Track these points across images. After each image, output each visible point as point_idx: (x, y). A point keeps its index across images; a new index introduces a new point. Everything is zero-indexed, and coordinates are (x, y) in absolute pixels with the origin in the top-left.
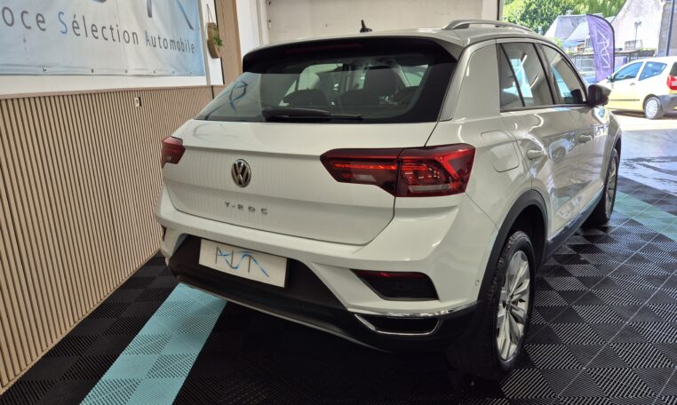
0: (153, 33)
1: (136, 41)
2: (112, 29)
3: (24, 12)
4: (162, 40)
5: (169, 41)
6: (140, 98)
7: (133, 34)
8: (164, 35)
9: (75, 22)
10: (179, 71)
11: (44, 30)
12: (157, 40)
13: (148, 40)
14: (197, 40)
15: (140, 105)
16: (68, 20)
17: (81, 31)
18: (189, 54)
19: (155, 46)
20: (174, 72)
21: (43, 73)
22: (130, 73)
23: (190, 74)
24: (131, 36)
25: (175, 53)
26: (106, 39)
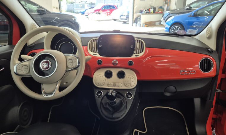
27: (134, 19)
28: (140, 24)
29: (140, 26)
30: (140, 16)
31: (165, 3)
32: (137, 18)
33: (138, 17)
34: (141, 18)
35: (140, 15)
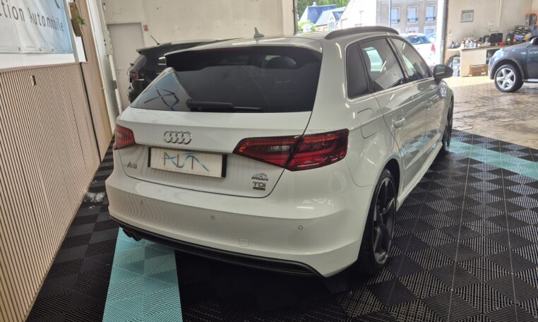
0: (34, 11)
1: (23, 19)
2: (3, 4)
4: (40, 17)
5: (46, 19)
6: (33, 77)
7: (20, 10)
8: (42, 13)
10: (56, 48)
12: (37, 17)
13: (31, 17)
14: (64, 19)
15: (35, 84)
18: (60, 32)
19: (36, 23)
20: (53, 50)
22: (23, 51)
23: (64, 52)
24: (18, 11)
25: (51, 30)
27: (446, 62)
28: (459, 72)
29: (459, 75)
30: (458, 55)
31: (528, 21)
32: (451, 59)
33: (456, 56)
34: (461, 58)
35: (459, 52)
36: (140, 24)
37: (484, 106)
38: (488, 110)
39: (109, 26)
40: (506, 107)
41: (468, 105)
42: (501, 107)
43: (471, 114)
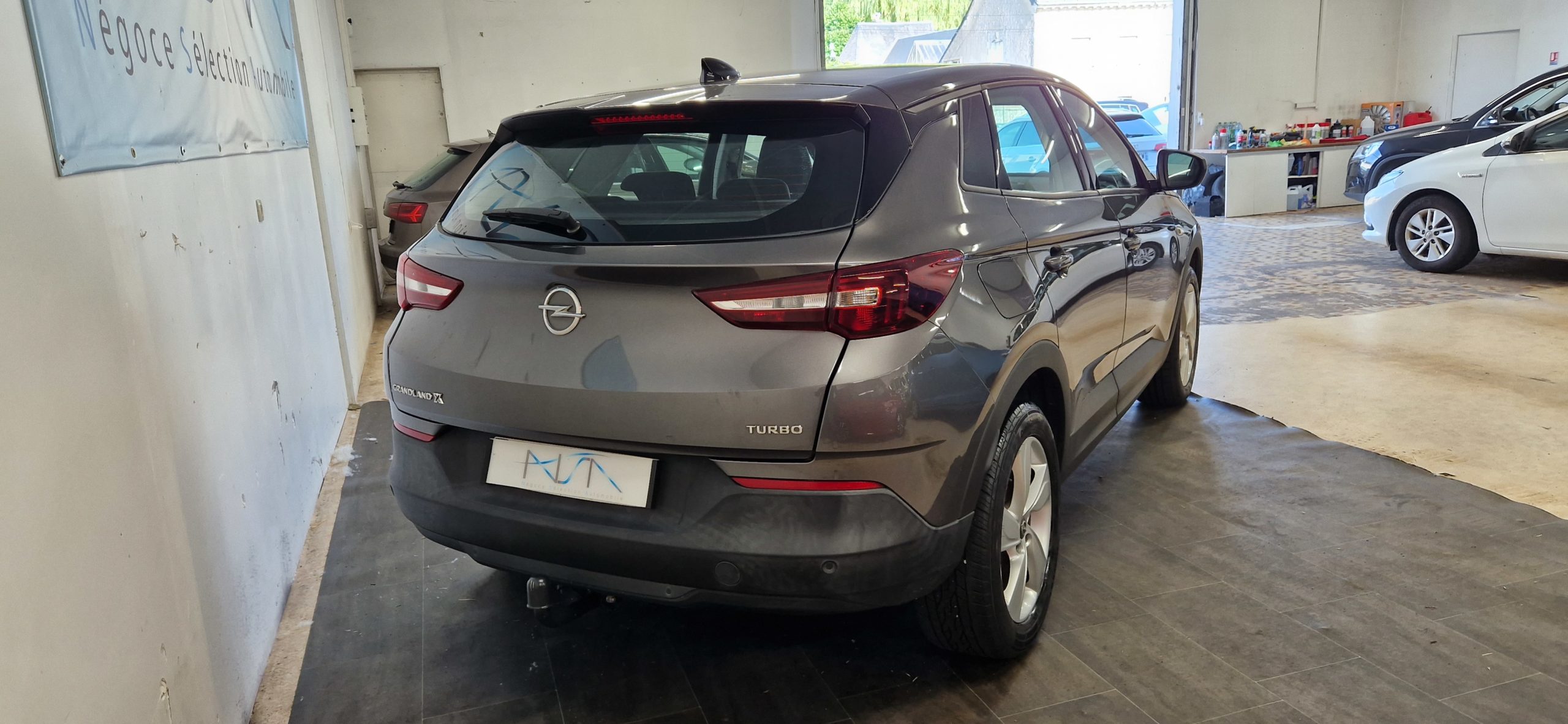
0: (257, 65)
1: (248, 83)
2: (225, 57)
3: (152, 32)
5: (272, 78)
7: (244, 64)
8: (268, 65)
9: (195, 46)
10: (287, 139)
11: (172, 66)
13: (255, 77)
14: (295, 75)
16: (189, 44)
17: (202, 64)
18: (290, 100)
19: (261, 89)
21: (181, 158)
22: (249, 150)
23: (296, 146)
26: (223, 79)
36: (437, 69)
37: (1260, 286)
38: (1268, 297)
39: (358, 72)
40: (1309, 290)
41: (1225, 283)
42: (1298, 291)
43: (1228, 304)
